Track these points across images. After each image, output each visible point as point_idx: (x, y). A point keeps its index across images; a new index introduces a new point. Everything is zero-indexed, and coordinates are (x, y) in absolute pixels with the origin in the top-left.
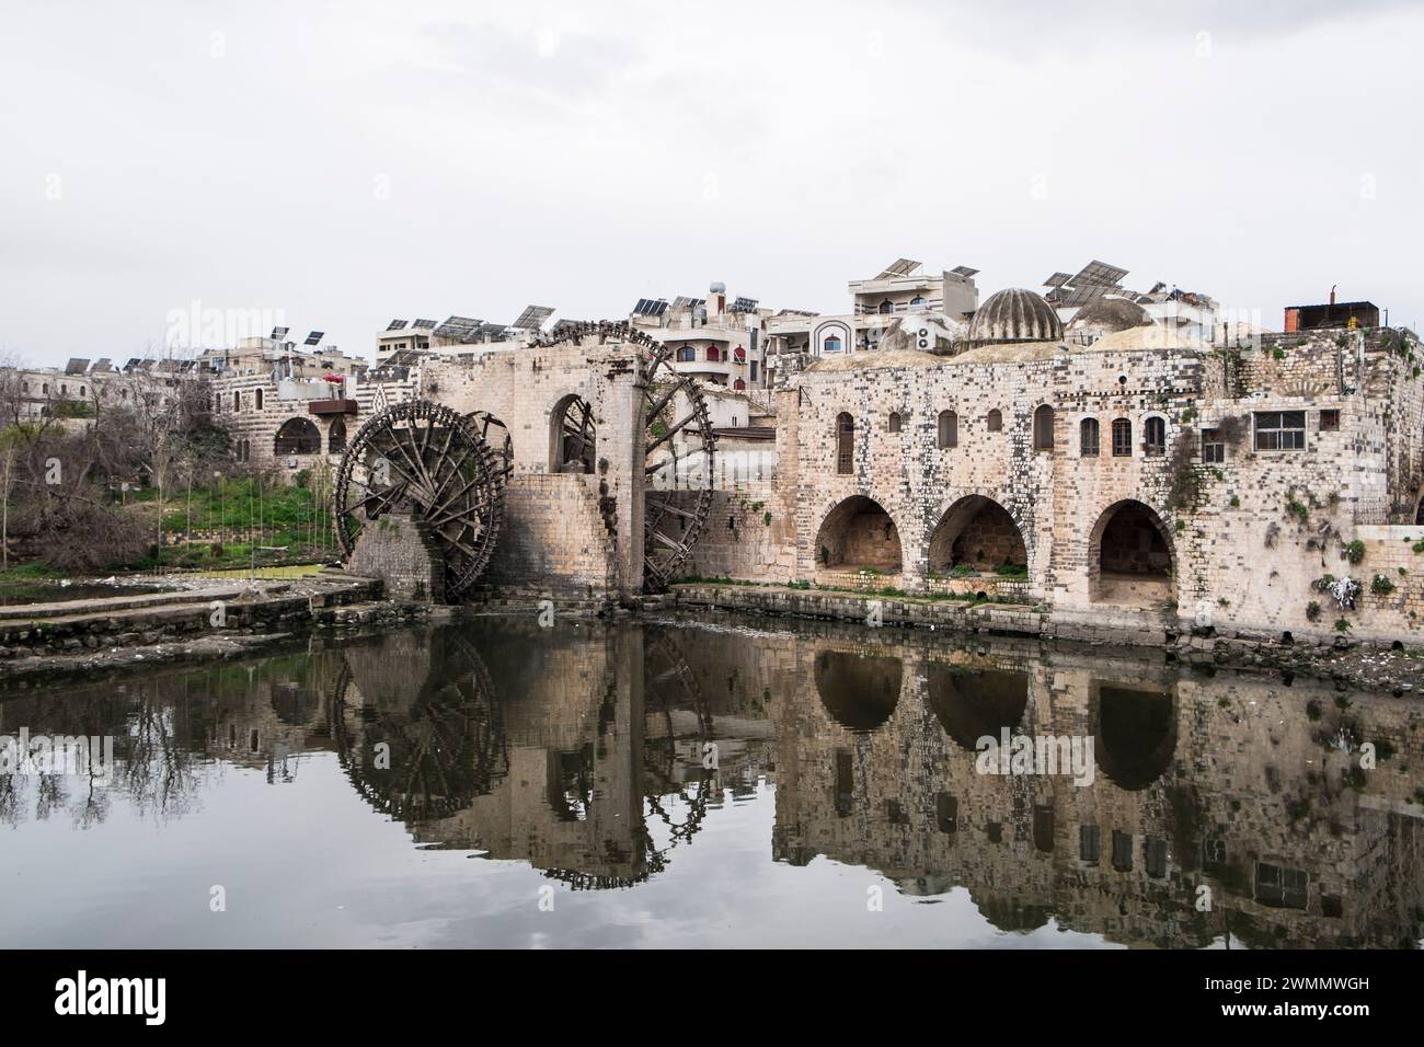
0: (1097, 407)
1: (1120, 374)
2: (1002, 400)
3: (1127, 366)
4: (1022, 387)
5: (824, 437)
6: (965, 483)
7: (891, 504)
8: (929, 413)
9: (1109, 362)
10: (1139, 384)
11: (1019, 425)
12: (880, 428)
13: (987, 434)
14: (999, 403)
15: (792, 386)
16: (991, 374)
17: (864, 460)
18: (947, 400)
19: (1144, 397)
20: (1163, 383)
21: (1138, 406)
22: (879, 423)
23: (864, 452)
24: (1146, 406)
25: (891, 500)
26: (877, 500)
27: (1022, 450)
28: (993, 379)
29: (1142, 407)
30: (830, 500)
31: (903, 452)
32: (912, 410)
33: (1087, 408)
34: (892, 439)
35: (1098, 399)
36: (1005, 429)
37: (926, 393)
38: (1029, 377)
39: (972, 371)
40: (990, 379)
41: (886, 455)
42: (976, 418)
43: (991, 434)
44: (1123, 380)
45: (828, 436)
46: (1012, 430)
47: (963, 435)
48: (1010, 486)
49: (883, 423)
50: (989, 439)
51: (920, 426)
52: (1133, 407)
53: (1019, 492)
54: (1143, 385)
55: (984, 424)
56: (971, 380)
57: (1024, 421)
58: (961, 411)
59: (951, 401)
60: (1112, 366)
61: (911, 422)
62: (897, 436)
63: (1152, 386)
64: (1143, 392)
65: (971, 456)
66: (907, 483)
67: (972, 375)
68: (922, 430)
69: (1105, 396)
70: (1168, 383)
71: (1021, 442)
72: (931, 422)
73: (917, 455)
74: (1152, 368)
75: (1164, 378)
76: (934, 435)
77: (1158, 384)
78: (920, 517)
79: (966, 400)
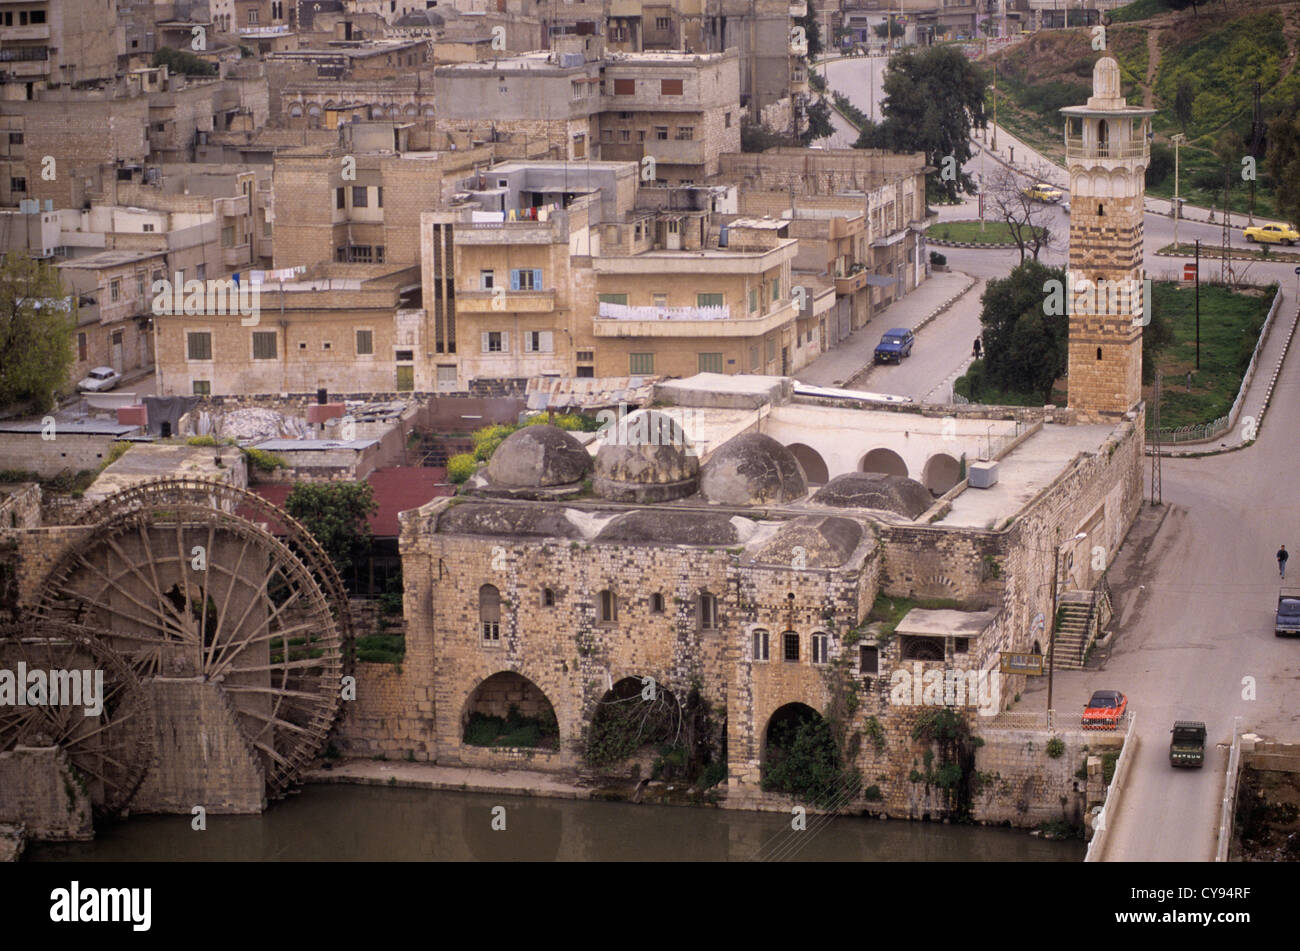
0: (767, 619)
1: (789, 591)
2: (664, 584)
3: (795, 584)
4: (685, 573)
5: (465, 608)
6: (626, 664)
7: (546, 682)
8: (586, 592)
9: (779, 579)
10: (805, 601)
11: (682, 611)
12: (531, 603)
13: (648, 617)
14: (661, 588)
15: (422, 549)
16: (653, 558)
17: (514, 636)
18: (606, 581)
19: (810, 613)
20: (826, 602)
21: (805, 621)
22: (530, 598)
23: (513, 627)
24: (812, 622)
25: (546, 678)
26: (529, 677)
27: (686, 635)
28: (654, 564)
29: (808, 622)
30: (475, 675)
31: (558, 629)
32: (567, 587)
33: (759, 619)
34: (546, 616)
35: (769, 611)
36: (668, 614)
37: (582, 572)
38: (691, 565)
39: (632, 553)
40: (650, 563)
41: (538, 632)
42: (636, 600)
43: (652, 617)
44: (791, 596)
45: (470, 608)
46: (674, 615)
47: (624, 617)
48: (674, 669)
49: (534, 599)
50: (651, 622)
51: (576, 605)
52: (800, 622)
53: (683, 675)
54: (809, 603)
55: (646, 608)
56: (630, 562)
57: (686, 606)
58: (622, 592)
59: (611, 581)
60: (781, 583)
61: (566, 600)
62: (551, 612)
63: (817, 604)
64: (809, 609)
65: (633, 637)
66: (563, 662)
67: (632, 557)
68: (579, 609)
69: (775, 611)
70: (831, 603)
71: (685, 627)
72: (589, 601)
73: (574, 633)
74: (817, 588)
75: (827, 598)
76: (593, 615)
77: (822, 603)
78: (579, 696)
79: (627, 582)
